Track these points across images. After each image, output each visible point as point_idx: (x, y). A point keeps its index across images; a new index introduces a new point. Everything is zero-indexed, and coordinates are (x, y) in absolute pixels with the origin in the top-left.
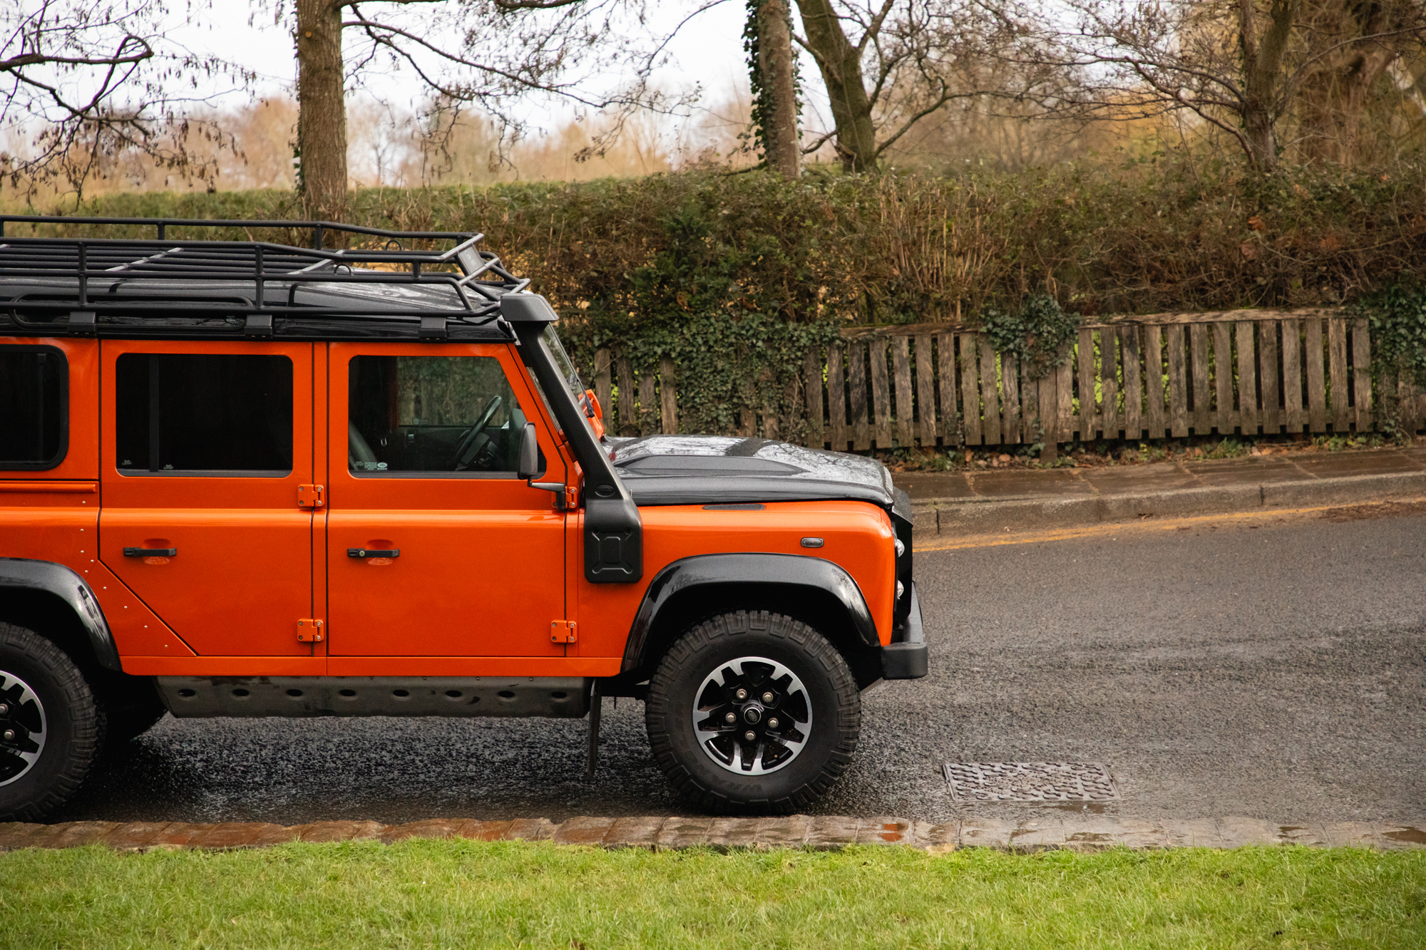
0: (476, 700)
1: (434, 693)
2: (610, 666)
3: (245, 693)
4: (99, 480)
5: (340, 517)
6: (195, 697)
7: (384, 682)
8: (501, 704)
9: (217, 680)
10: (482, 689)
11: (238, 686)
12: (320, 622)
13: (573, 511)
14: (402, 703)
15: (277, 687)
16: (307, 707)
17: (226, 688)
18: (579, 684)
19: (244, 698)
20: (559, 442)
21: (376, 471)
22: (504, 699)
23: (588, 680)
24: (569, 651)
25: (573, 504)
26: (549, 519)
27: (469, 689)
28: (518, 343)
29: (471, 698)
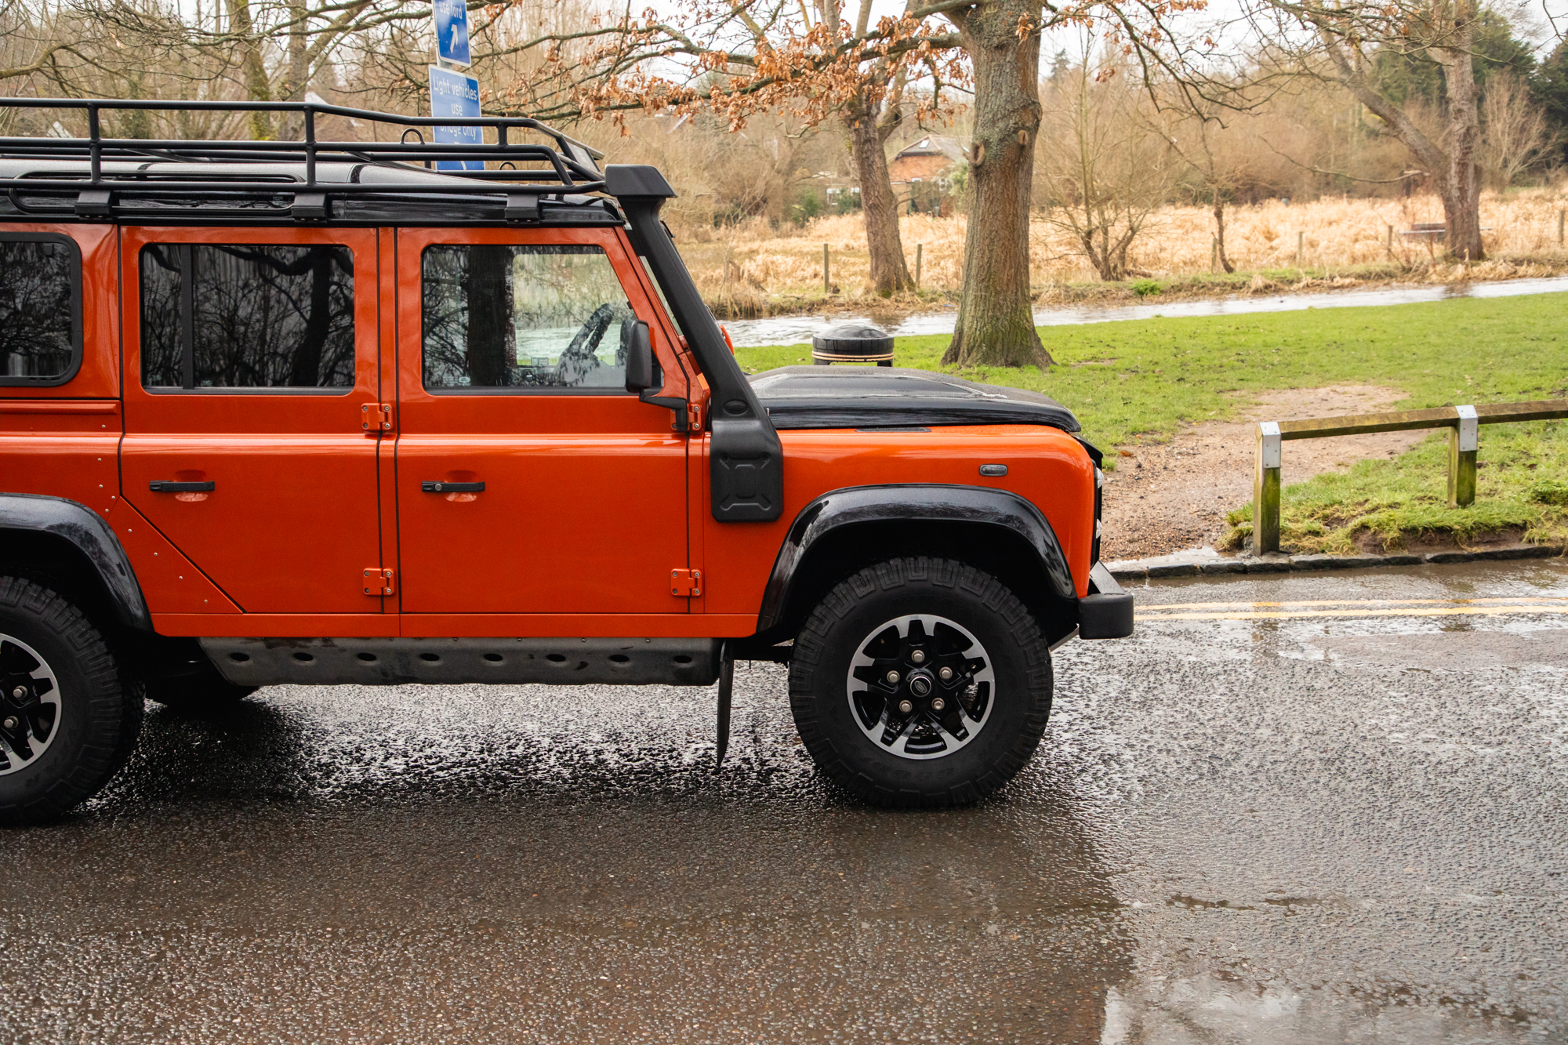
0: (583, 665)
1: (532, 657)
2: (745, 624)
3: (309, 657)
4: (121, 399)
5: (413, 442)
6: (250, 662)
7: (470, 644)
8: (613, 669)
9: (271, 643)
10: (590, 653)
11: (297, 650)
12: (389, 571)
13: (698, 434)
14: (496, 668)
15: (343, 650)
16: (384, 673)
17: (284, 651)
18: (705, 645)
19: (308, 663)
20: (679, 350)
21: (457, 387)
22: (617, 665)
23: (718, 642)
24: (695, 605)
25: (697, 425)
26: (667, 446)
27: (574, 652)
28: (628, 226)
29: (577, 664)
